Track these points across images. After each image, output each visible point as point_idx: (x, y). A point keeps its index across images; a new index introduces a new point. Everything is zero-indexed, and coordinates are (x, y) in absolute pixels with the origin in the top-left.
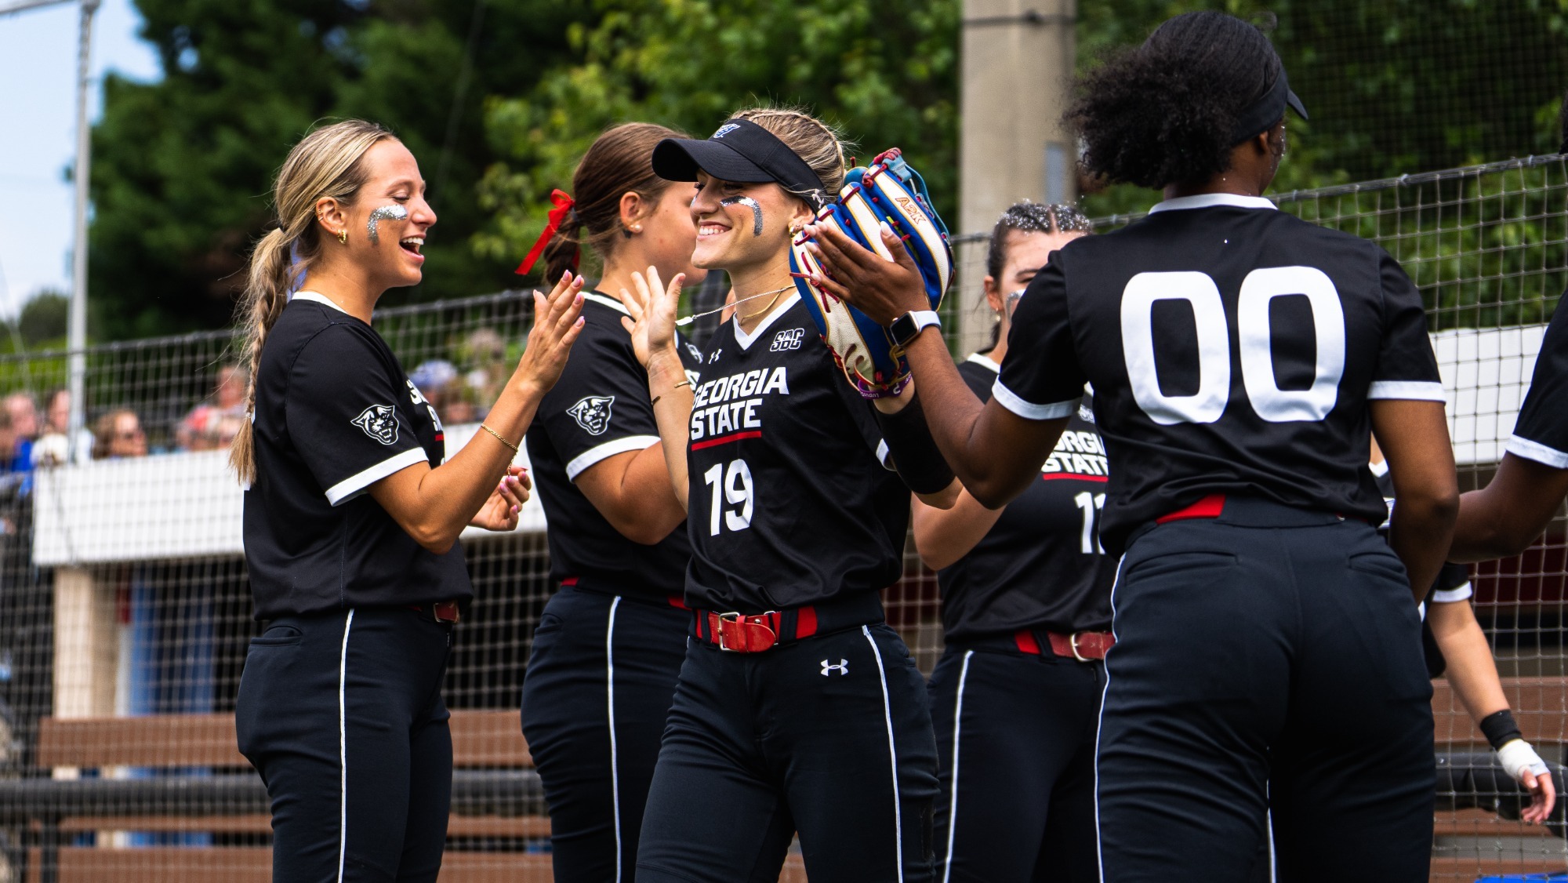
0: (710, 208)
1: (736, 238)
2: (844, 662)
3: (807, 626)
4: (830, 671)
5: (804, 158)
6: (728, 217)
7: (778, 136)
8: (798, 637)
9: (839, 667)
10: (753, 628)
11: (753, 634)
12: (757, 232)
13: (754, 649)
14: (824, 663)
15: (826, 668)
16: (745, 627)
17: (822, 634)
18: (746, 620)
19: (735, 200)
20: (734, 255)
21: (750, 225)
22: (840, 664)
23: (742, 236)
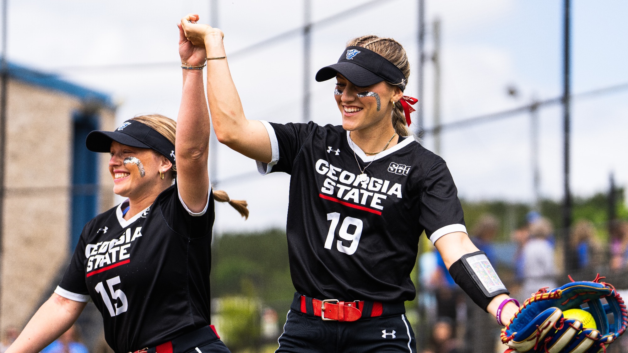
0: (351, 99)
1: (367, 114)
2: (394, 332)
3: (377, 312)
4: (387, 336)
5: (395, 64)
6: (361, 103)
7: (380, 54)
8: (372, 316)
9: (391, 334)
10: (349, 308)
11: (348, 312)
12: (378, 109)
13: (348, 320)
14: (384, 332)
15: (385, 334)
16: (344, 308)
17: (385, 316)
18: (345, 304)
19: (365, 94)
20: (368, 122)
21: (375, 106)
22: (392, 333)
23: (371, 112)
